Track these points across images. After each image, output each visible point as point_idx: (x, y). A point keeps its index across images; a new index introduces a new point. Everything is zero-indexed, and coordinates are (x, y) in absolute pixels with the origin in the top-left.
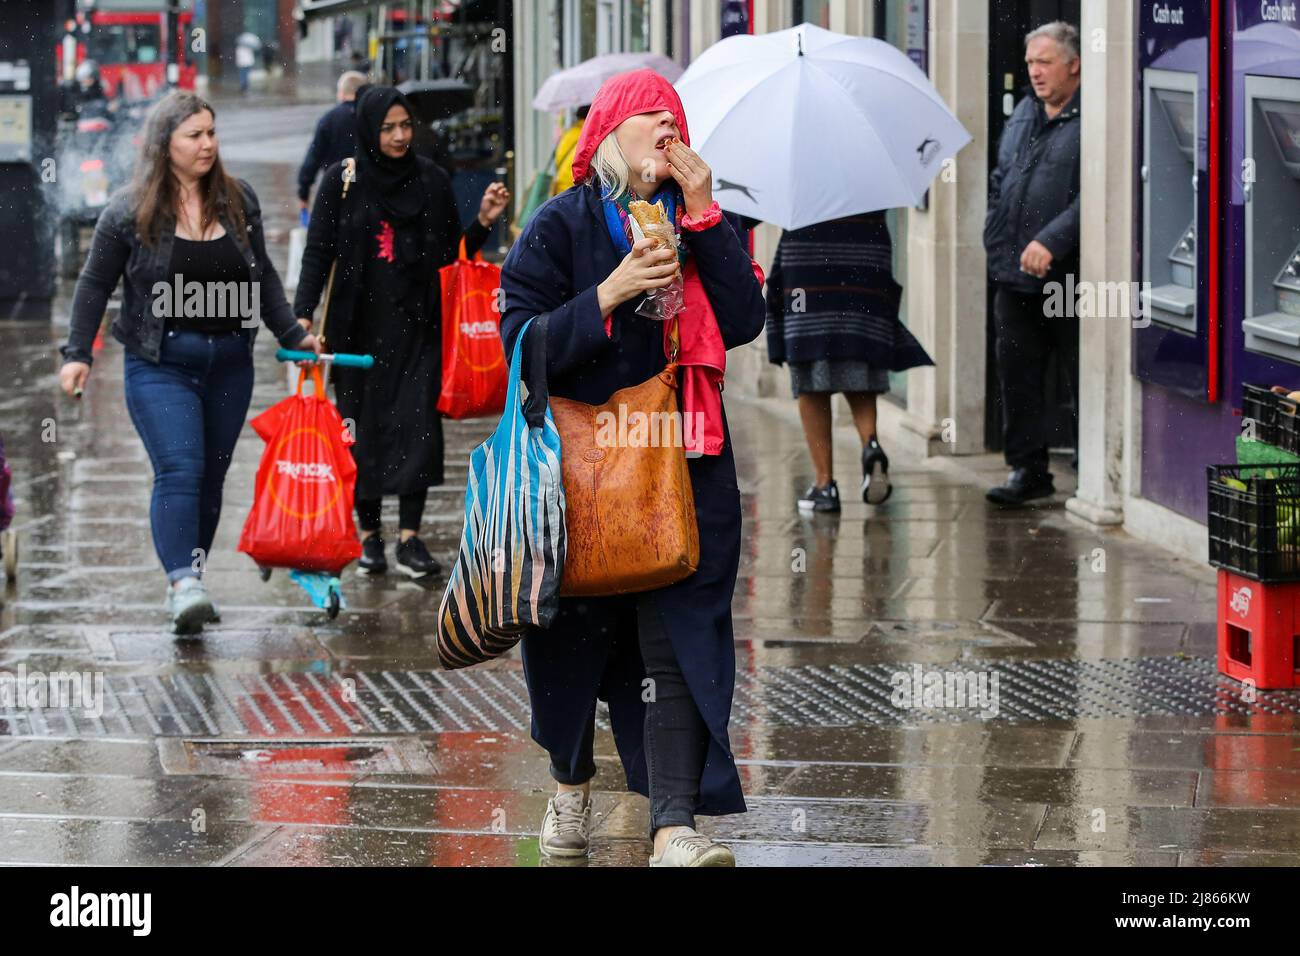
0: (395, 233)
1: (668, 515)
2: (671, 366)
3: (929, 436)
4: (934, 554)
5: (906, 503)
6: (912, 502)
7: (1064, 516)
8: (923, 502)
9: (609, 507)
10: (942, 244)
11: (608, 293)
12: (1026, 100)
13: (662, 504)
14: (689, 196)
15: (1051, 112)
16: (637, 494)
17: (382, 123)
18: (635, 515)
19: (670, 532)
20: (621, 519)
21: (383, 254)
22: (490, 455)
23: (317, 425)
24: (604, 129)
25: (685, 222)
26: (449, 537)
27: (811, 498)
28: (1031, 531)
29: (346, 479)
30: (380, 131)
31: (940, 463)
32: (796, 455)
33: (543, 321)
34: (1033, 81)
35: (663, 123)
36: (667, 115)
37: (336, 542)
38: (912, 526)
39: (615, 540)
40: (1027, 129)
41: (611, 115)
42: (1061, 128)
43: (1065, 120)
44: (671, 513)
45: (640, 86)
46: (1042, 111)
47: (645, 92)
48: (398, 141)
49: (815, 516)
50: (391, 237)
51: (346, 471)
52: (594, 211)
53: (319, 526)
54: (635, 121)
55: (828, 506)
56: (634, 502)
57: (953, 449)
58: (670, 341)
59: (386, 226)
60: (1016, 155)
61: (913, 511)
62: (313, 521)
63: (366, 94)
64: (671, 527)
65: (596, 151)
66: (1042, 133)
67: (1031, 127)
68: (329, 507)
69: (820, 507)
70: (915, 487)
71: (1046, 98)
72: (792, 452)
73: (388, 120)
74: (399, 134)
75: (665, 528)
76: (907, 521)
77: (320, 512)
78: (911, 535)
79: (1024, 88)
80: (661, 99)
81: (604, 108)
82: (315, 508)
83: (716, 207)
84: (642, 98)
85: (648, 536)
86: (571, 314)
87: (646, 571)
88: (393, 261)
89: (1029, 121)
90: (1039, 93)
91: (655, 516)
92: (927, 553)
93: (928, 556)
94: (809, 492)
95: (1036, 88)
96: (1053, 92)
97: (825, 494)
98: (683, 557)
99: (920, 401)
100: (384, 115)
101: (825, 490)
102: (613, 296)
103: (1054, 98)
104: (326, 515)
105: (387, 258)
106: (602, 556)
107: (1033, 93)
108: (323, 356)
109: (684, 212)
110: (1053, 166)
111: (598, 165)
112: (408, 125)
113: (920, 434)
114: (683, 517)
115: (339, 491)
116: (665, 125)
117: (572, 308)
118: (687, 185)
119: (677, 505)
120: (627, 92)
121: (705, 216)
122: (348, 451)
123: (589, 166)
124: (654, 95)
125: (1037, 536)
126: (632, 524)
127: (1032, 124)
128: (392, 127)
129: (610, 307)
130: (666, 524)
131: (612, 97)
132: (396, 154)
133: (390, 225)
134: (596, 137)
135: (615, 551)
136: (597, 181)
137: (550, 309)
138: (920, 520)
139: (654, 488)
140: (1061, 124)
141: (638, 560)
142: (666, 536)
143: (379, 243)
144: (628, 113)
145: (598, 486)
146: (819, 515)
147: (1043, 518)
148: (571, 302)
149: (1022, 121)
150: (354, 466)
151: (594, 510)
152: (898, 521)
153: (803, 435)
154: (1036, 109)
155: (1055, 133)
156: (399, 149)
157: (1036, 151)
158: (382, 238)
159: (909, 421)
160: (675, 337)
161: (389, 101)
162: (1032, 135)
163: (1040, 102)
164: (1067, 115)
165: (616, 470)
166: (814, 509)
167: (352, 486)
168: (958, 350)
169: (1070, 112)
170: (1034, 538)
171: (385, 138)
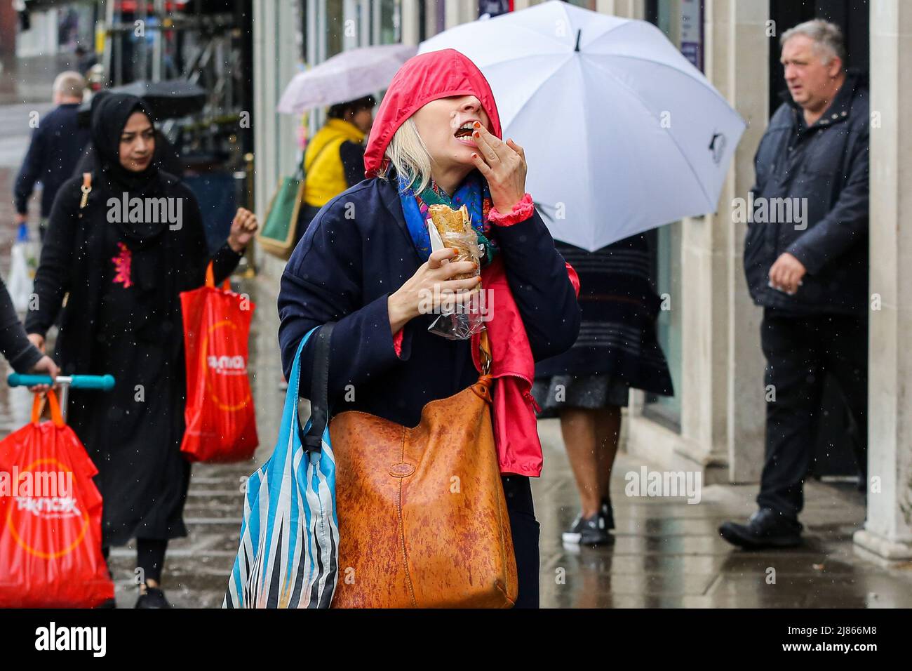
0: (132, 256)
1: (482, 536)
2: (485, 378)
3: (706, 463)
4: (711, 591)
5: (680, 536)
6: (686, 535)
7: (851, 550)
8: (700, 535)
9: (416, 525)
10: (720, 254)
11: (399, 305)
12: (784, 107)
13: (476, 524)
14: (496, 190)
15: (810, 118)
16: (448, 511)
17: (122, 133)
18: (445, 533)
19: (485, 554)
20: (430, 539)
21: (119, 279)
22: (264, 480)
23: (57, 456)
24: (402, 114)
25: (492, 215)
26: (184, 573)
27: (577, 531)
28: (816, 567)
29: (92, 512)
30: (119, 140)
31: (718, 493)
32: (559, 484)
33: (326, 332)
34: (790, 84)
35: (468, 108)
36: (472, 100)
37: (86, 583)
38: (687, 561)
39: (423, 562)
40: (784, 137)
41: (409, 101)
42: (820, 137)
43: (824, 127)
44: (485, 533)
45: (444, 67)
46: (800, 119)
47: (448, 73)
48: (139, 152)
49: (582, 551)
50: (129, 260)
51: (92, 504)
52: (389, 206)
53: (67, 564)
54: (436, 107)
55: (596, 538)
56: (444, 519)
57: (731, 478)
58: (481, 352)
59: (124, 248)
60: (772, 167)
61: (687, 545)
62: (60, 561)
63: (103, 101)
64: (486, 549)
65: (392, 139)
66: (800, 141)
67: (788, 137)
68: (77, 543)
69: (587, 539)
70: (691, 519)
71: (805, 102)
72: (556, 481)
73: (128, 129)
74: (140, 145)
75: (479, 549)
76: (681, 555)
77: (68, 550)
78: (686, 570)
79: (781, 94)
80: (467, 83)
81: (403, 90)
82: (61, 547)
83: (529, 200)
84: (445, 79)
85: (460, 558)
86: (357, 327)
87: (458, 599)
88: (129, 288)
89: (786, 129)
90: (796, 98)
91: (468, 536)
92: (702, 590)
93: (704, 594)
94: (575, 523)
95: (793, 91)
96: (811, 97)
97: (592, 525)
98: (499, 582)
99: (695, 425)
100: (124, 124)
101: (592, 520)
102: (404, 309)
103: (812, 103)
104: (74, 553)
105: (123, 283)
106: (407, 581)
107: (790, 99)
108: (60, 379)
109: (492, 205)
110: (813, 178)
111: (394, 154)
112: (150, 135)
113: (695, 461)
114: (499, 539)
115: (85, 525)
116: (470, 111)
117: (359, 320)
118: (493, 178)
119: (493, 525)
120: (430, 73)
121: (514, 209)
122: (91, 480)
123: (384, 156)
124: (459, 78)
125: (822, 571)
126: (441, 543)
127: (790, 132)
128: (132, 137)
129: (400, 322)
130: (480, 544)
131: (412, 78)
132: (137, 167)
133: (128, 247)
134: (393, 123)
135: (422, 574)
136: (393, 172)
137: (334, 319)
138: (695, 554)
139: (468, 506)
140: (820, 132)
141: (448, 585)
142: (480, 559)
143: (115, 266)
144: (429, 97)
145: (405, 502)
146: (587, 550)
147: (829, 552)
148: (359, 313)
149: (779, 129)
150: (100, 498)
151: (399, 528)
152: (672, 556)
153: (566, 462)
154: (794, 116)
155: (814, 142)
156: (140, 161)
157: (794, 162)
158: (118, 261)
159: (683, 447)
160: (485, 346)
161: (129, 109)
162: (789, 145)
163: (797, 107)
164: (826, 122)
165: (424, 484)
166: (580, 543)
167: (99, 520)
168: (737, 370)
169: (830, 118)
170: (819, 575)
171: (125, 149)
